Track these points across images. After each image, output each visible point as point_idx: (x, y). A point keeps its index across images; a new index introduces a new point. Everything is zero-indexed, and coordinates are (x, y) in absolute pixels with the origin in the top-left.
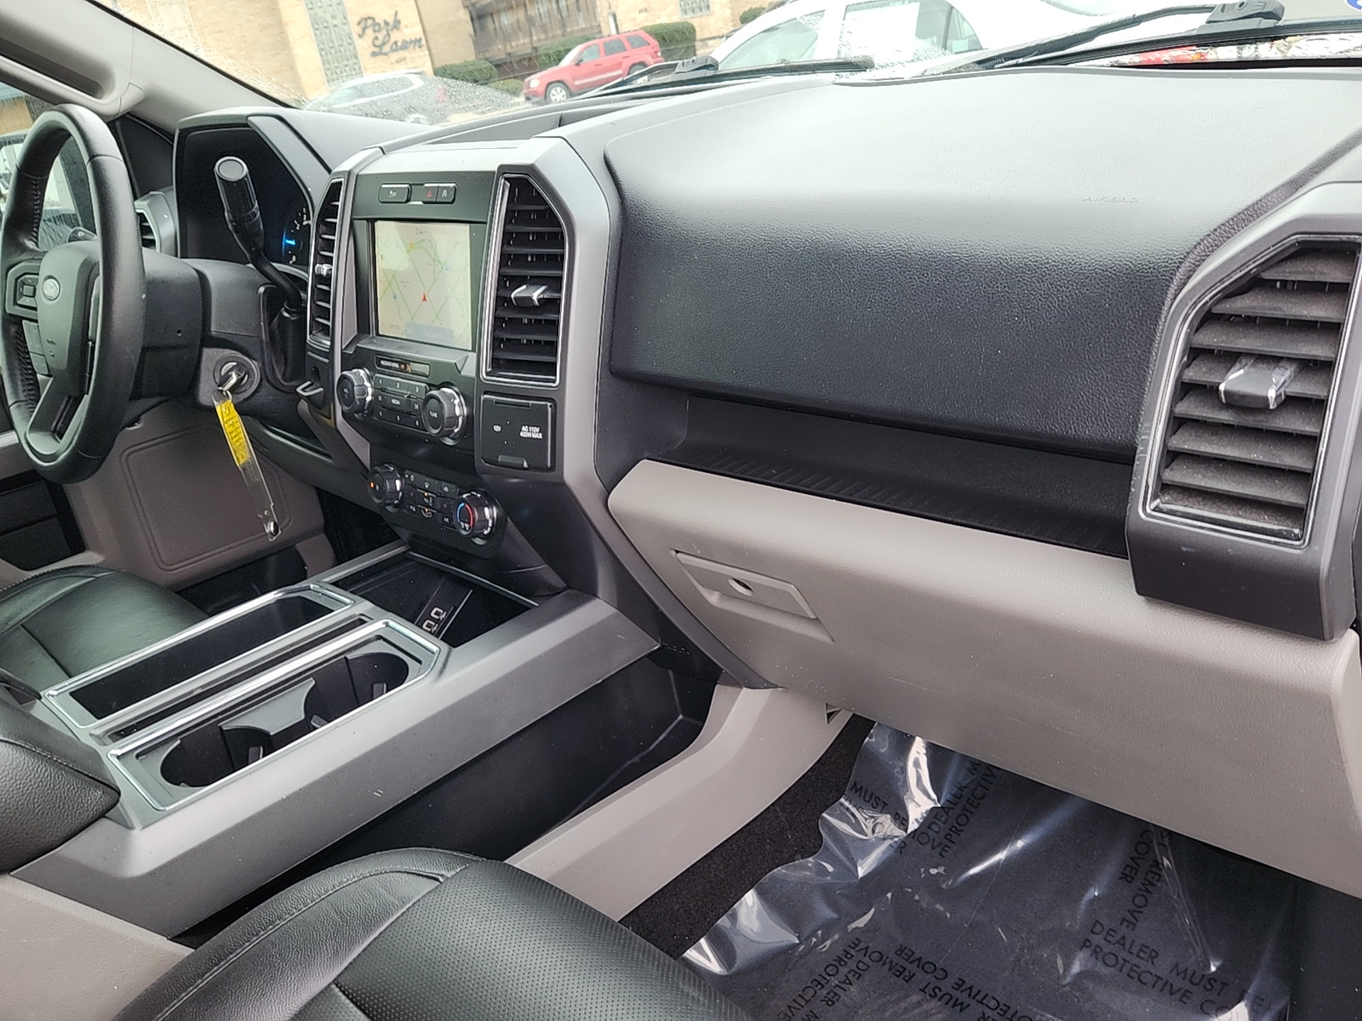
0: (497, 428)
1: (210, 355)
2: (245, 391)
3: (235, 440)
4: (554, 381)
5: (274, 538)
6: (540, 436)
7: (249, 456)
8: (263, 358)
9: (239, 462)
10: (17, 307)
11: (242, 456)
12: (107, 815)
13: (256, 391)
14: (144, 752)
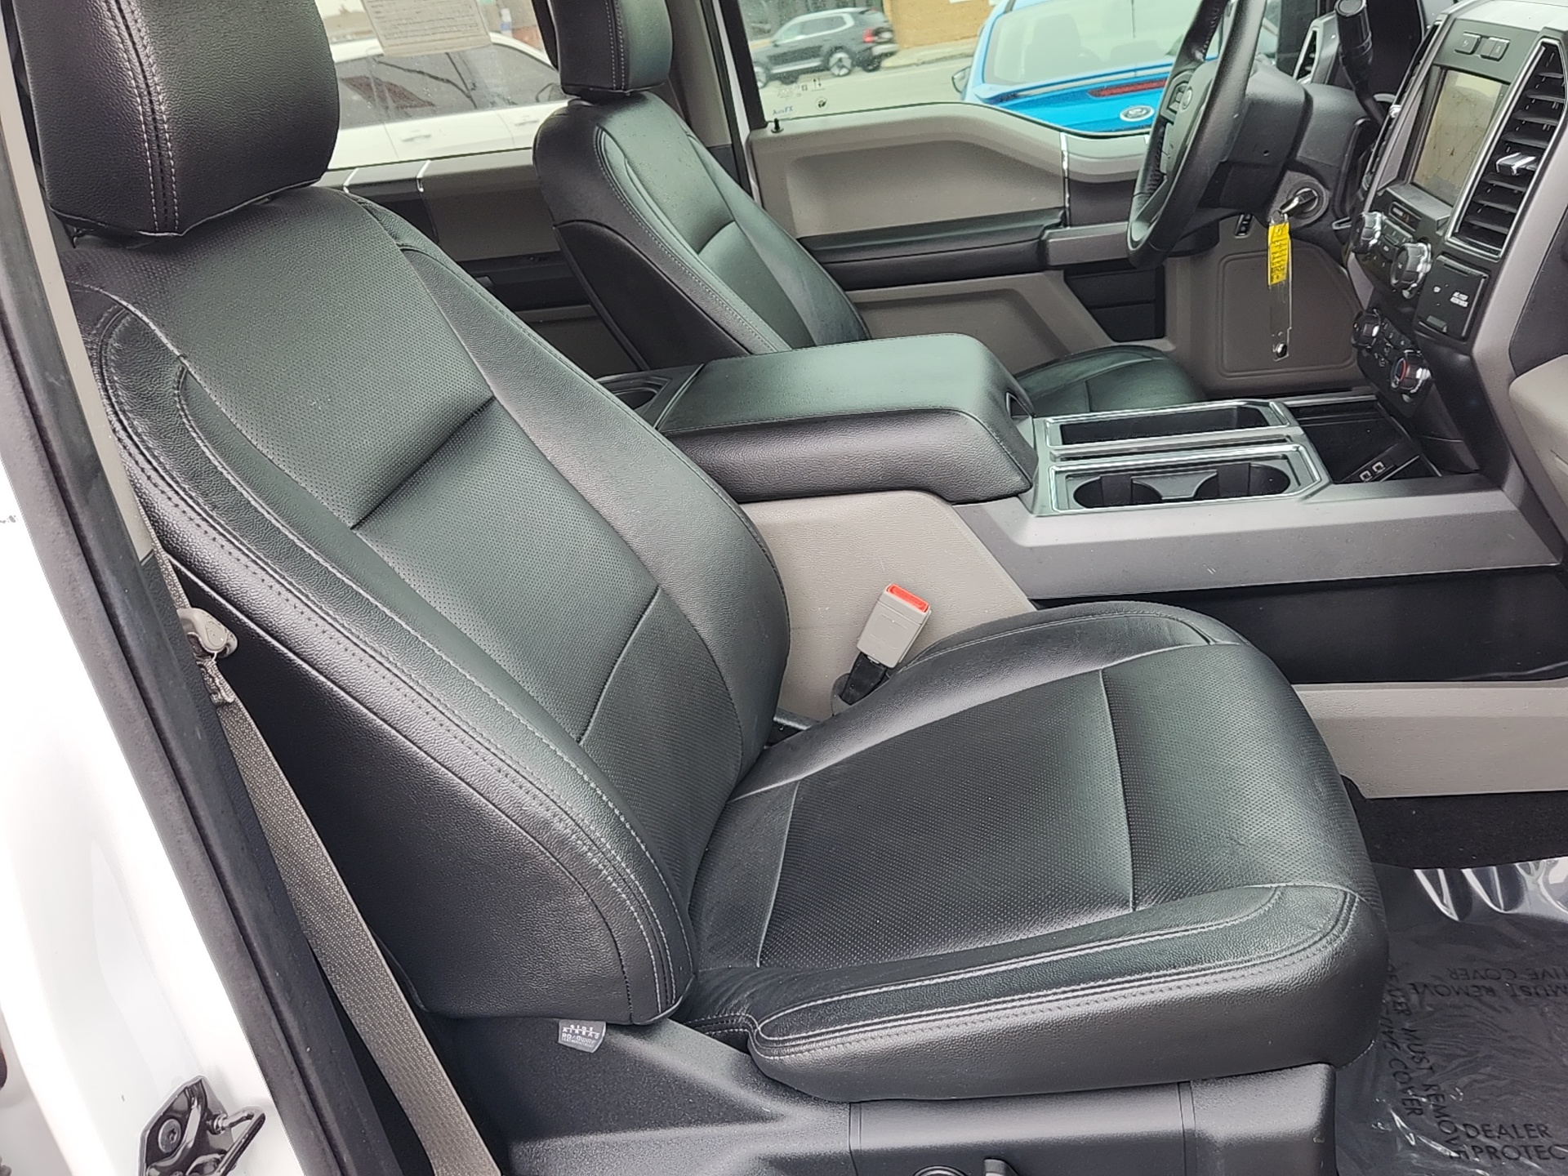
0: (1437, 290)
1: (1292, 177)
2: (1308, 218)
3: (1276, 260)
4: (1497, 253)
5: (1279, 359)
6: (1465, 304)
7: (1284, 277)
8: (1336, 190)
9: (1272, 280)
10: (1169, 111)
11: (1278, 277)
12: (1019, 495)
13: (1319, 219)
14: (1073, 475)
